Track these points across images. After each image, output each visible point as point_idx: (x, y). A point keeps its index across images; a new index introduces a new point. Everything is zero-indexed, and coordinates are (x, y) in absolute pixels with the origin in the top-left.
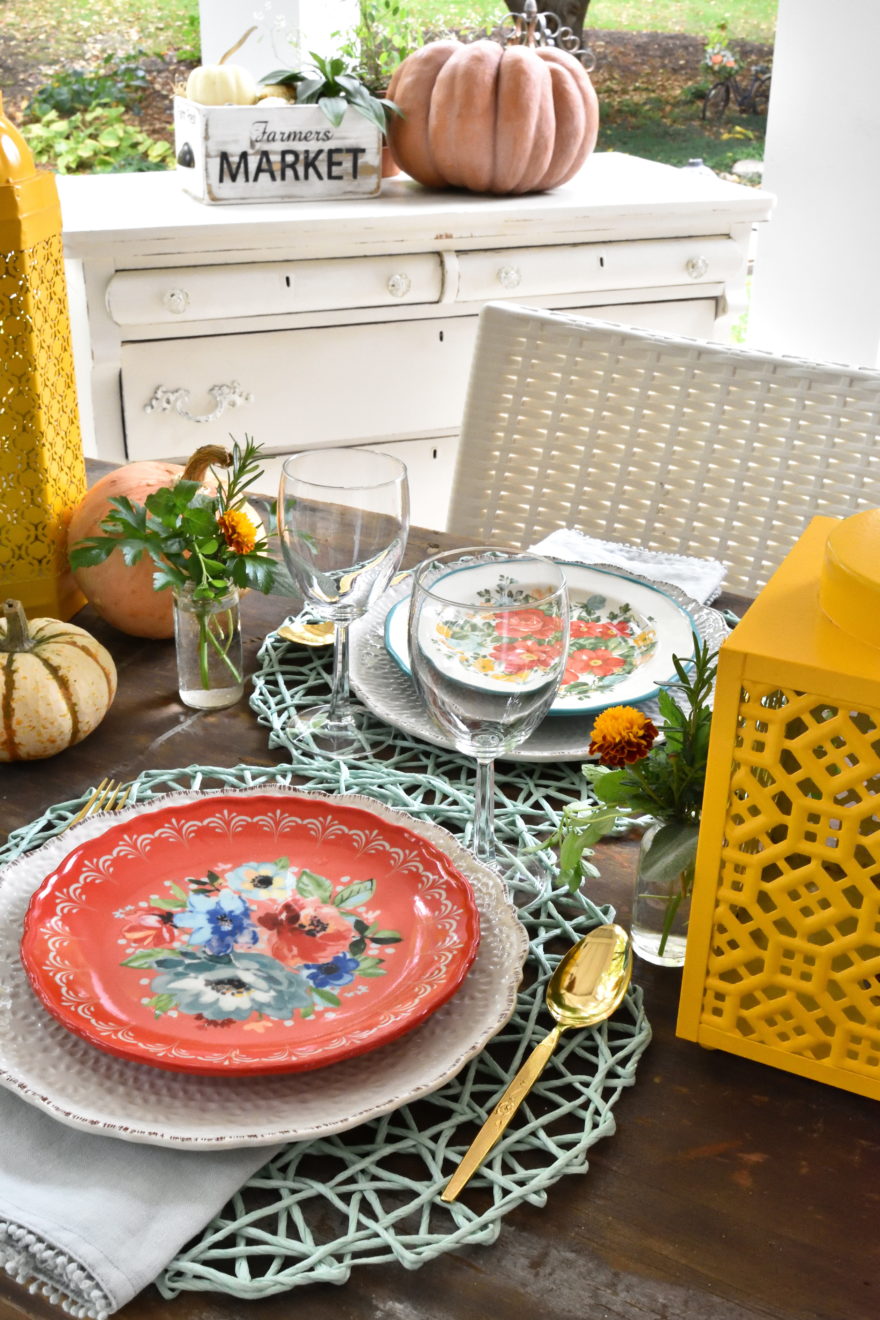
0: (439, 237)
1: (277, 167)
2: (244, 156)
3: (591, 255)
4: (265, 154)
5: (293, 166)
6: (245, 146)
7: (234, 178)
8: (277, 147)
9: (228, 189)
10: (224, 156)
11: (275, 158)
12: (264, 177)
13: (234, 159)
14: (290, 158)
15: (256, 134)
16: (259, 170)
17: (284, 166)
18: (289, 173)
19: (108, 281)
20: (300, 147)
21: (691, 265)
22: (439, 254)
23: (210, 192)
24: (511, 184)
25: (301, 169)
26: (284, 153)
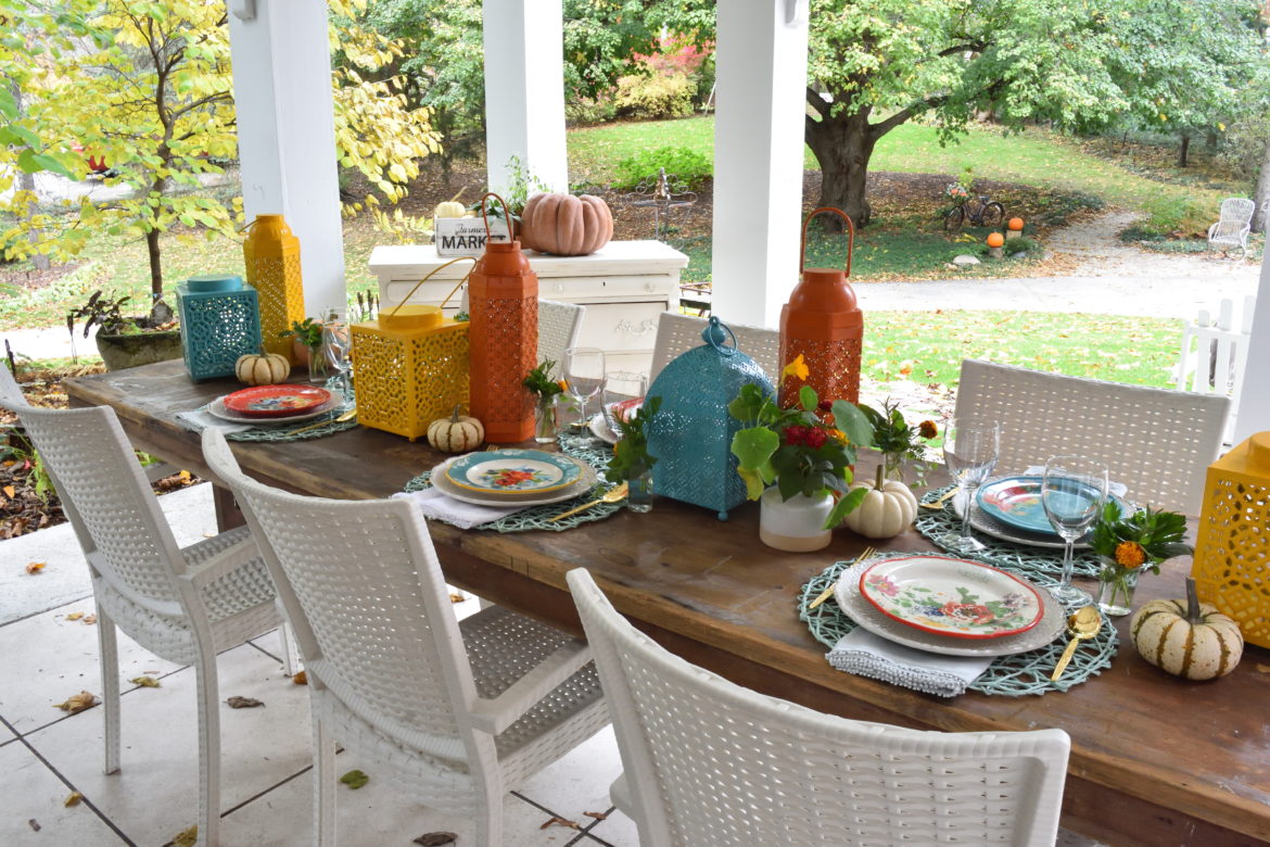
1: (467, 243)
2: (453, 238)
3: (599, 282)
4: (462, 237)
5: (474, 242)
6: (454, 234)
7: (449, 247)
8: (468, 234)
9: (446, 251)
10: (445, 238)
11: (466, 239)
12: (462, 247)
13: (449, 239)
14: (473, 239)
15: (458, 229)
16: (459, 244)
17: (470, 242)
18: (472, 245)
19: (387, 285)
20: (477, 235)
21: (647, 287)
23: (438, 252)
24: (566, 251)
25: (477, 244)
26: (470, 237)
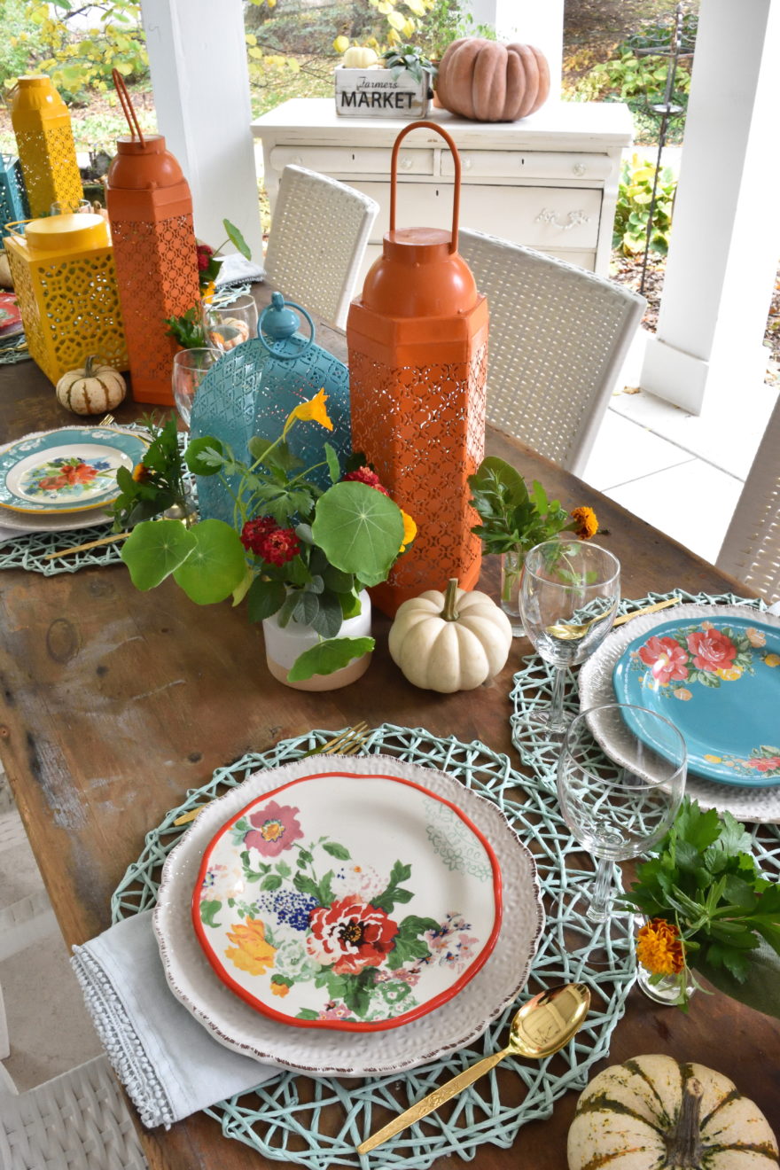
0: (430, 141)
1: (370, 100)
2: (354, 94)
3: (517, 158)
4: (364, 93)
5: (378, 100)
6: (354, 89)
7: (349, 104)
8: (370, 90)
9: (346, 110)
10: (344, 94)
11: (369, 96)
12: (364, 105)
13: (349, 95)
14: (376, 96)
15: (360, 83)
16: (361, 101)
17: (374, 100)
18: (376, 103)
19: (272, 149)
20: (382, 90)
21: (576, 169)
22: (433, 149)
23: (337, 111)
24: (484, 116)
25: (382, 102)
26: (374, 93)
